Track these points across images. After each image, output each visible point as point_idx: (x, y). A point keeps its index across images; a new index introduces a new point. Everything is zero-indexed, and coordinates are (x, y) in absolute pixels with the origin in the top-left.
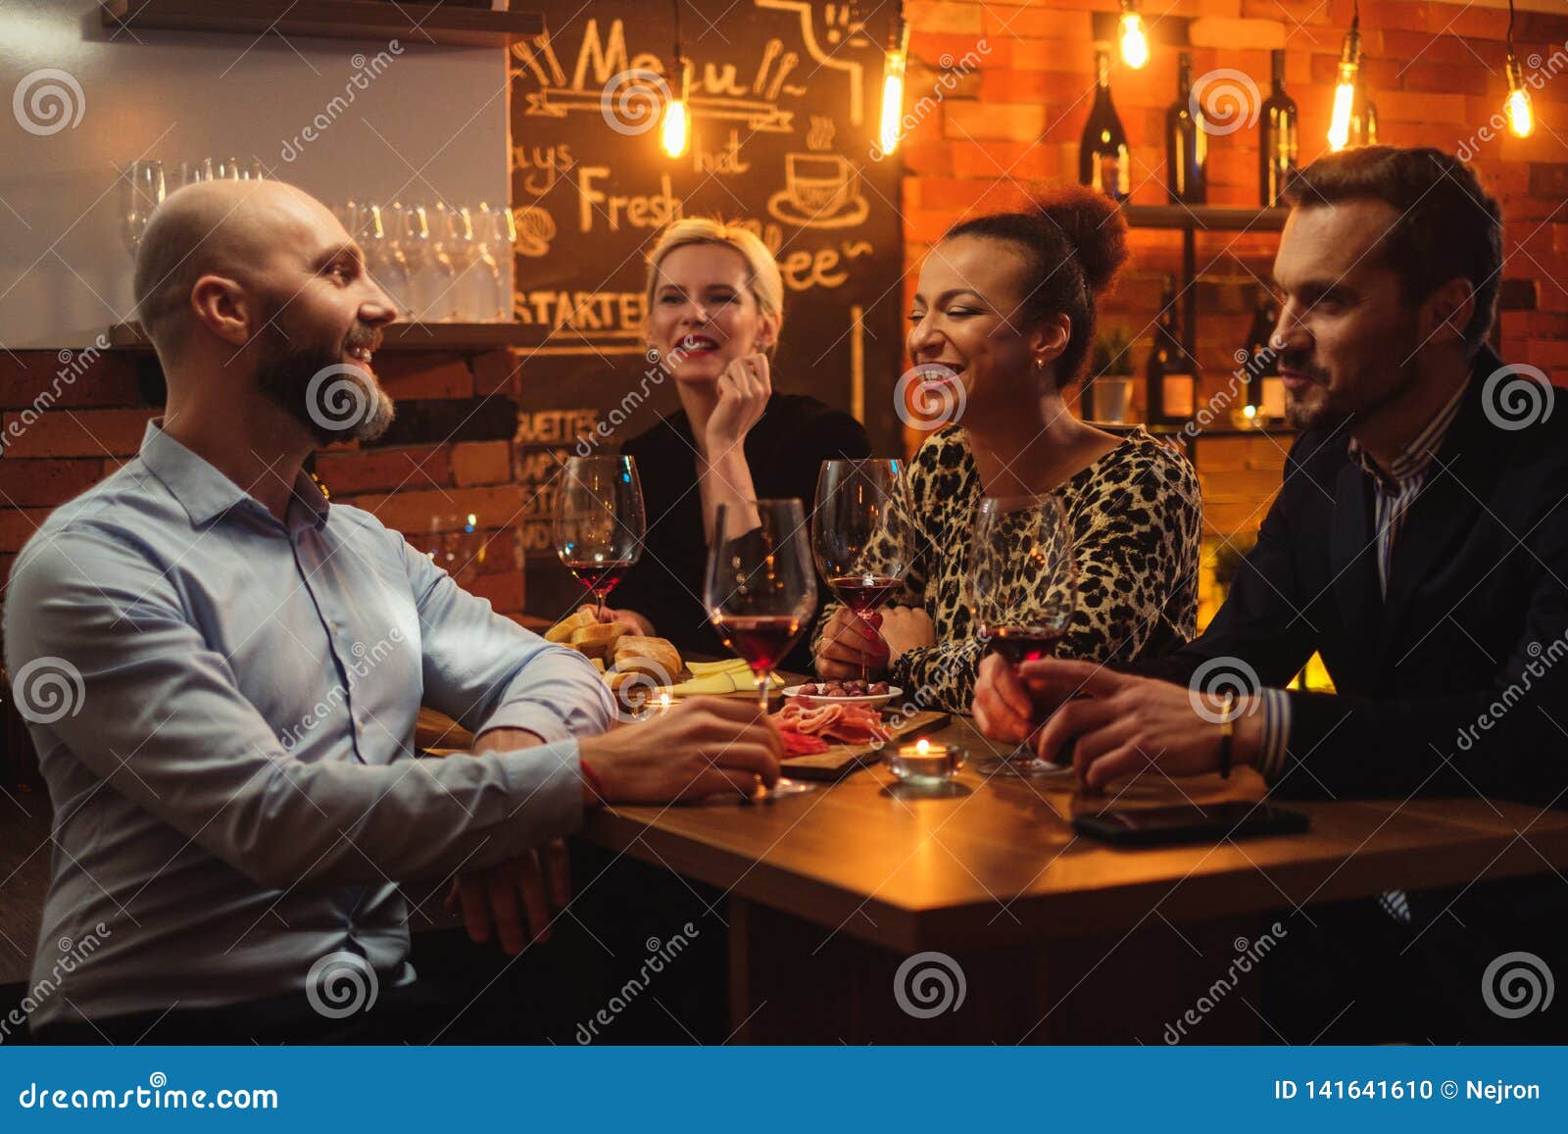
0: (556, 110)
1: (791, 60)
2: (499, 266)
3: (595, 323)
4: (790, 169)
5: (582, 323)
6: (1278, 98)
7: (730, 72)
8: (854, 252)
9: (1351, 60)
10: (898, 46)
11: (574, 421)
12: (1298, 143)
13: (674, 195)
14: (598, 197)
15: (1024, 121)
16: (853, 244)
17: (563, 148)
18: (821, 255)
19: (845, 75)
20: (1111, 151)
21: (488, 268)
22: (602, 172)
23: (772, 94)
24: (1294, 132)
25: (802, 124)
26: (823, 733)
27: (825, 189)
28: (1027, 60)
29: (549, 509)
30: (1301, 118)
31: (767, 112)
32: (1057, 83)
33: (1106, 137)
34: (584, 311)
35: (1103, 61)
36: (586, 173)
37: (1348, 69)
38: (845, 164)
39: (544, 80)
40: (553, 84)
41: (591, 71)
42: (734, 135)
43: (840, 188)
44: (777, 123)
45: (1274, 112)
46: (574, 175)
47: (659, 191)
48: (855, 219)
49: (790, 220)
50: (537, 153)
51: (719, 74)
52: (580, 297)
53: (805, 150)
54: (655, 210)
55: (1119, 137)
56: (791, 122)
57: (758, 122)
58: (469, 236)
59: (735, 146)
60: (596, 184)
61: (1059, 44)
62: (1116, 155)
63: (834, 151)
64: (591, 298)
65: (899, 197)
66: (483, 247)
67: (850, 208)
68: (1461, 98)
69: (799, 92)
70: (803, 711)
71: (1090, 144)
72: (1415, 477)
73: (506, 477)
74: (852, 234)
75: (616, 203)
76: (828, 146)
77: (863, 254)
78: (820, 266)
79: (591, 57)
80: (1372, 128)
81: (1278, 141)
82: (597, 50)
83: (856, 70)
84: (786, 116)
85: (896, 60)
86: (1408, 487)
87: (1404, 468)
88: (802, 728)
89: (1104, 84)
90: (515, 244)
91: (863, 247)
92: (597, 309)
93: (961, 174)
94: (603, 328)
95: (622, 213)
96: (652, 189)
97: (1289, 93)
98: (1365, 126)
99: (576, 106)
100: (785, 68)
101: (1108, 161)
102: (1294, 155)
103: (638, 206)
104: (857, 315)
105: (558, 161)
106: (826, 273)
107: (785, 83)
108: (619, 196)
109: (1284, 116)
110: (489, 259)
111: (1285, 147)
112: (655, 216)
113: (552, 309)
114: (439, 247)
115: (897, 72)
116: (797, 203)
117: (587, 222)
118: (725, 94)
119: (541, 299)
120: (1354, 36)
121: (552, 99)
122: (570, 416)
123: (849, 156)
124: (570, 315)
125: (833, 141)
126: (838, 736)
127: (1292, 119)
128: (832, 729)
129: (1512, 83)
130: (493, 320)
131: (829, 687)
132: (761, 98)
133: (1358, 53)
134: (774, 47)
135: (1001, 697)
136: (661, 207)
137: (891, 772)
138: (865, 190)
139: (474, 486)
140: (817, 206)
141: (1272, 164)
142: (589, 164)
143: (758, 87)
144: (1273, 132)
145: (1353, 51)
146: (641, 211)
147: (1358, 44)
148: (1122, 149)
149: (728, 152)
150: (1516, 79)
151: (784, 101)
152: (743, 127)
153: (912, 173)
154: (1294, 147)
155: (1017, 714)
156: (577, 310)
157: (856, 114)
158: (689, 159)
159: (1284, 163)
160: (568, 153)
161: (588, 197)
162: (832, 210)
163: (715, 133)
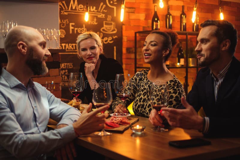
0: (66, 13)
1: (104, 6)
2: (57, 39)
3: (72, 49)
4: (104, 24)
5: (70, 49)
6: (183, 13)
7: (95, 8)
8: (114, 37)
9: (196, 7)
10: (123, 4)
11: (69, 65)
12: (187, 21)
13: (85, 28)
14: (73, 28)
15: (142, 16)
16: (114, 36)
17: (67, 20)
18: (109, 38)
19: (113, 9)
20: (157, 21)
21: (56, 40)
22: (73, 24)
23: (101, 12)
24: (186, 19)
25: (106, 17)
26: (118, 123)
27: (110, 27)
28: (143, 7)
29: (64, 79)
30: (187, 17)
31: (100, 14)
32: (147, 11)
33: (156, 19)
34: (70, 47)
35: (156, 7)
36: (71, 24)
37: (195, 9)
38: (113, 23)
39: (64, 9)
40: (65, 9)
41: (72, 7)
42: (95, 18)
43: (112, 27)
44: (102, 16)
45: (182, 16)
46: (69, 24)
47: (83, 27)
48: (115, 32)
49: (104, 32)
50: (63, 21)
51: (93, 8)
52: (70, 44)
53: (107, 21)
54: (82, 30)
55: (158, 19)
56: (105, 16)
57: (99, 16)
58: (52, 34)
59: (95, 20)
60: (72, 26)
61: (148, 4)
62: (158, 22)
63: (111, 21)
64: (72, 45)
65: (122, 28)
66: (55, 36)
67: (114, 30)
68: (210, 14)
69: (106, 11)
70: (115, 119)
71: (153, 20)
72: (221, 78)
73: (58, 75)
74: (114, 35)
75: (76, 29)
76: (111, 20)
77: (116, 38)
78: (109, 40)
79: (72, 5)
80: (198, 18)
81: (183, 20)
82: (73, 4)
83: (115, 8)
84: (104, 15)
85: (123, 6)
86: (220, 80)
87: (220, 76)
88: (115, 122)
89: (156, 10)
90: (60, 36)
91: (116, 37)
92: (73, 46)
93: (132, 25)
94: (74, 50)
95: (77, 31)
96: (82, 27)
97: (185, 13)
98: (197, 18)
99: (69, 13)
100: (103, 7)
101: (156, 23)
102: (186, 23)
103: (79, 30)
104: (115, 48)
105: (66, 22)
106: (110, 41)
107: (104, 9)
108: (76, 28)
109: (184, 16)
110: (56, 38)
111: (184, 21)
112: (82, 31)
113: (65, 46)
114: (47, 36)
115: (123, 8)
116: (105, 29)
117: (71, 32)
118: (94, 11)
119: (63, 45)
120: (196, 3)
121: (65, 12)
122: (68, 64)
123: (114, 22)
124: (68, 47)
125: (111, 19)
126: (121, 124)
127: (186, 17)
128: (121, 123)
129: (221, 12)
130: (56, 49)
131: (118, 114)
132: (100, 12)
133: (197, 6)
134: (102, 4)
135: (157, 119)
136: (83, 30)
137: (132, 131)
138: (116, 28)
139: (53, 76)
140: (108, 30)
141: (182, 24)
142: (72, 22)
143: (99, 10)
144: (182, 19)
145: (196, 6)
146: (80, 30)
147: (197, 5)
148: (159, 21)
149: (94, 21)
150: (221, 11)
151: (103, 13)
152: (97, 17)
153: (124, 25)
154: (186, 21)
155: (160, 122)
156: (69, 47)
157: (115, 15)
158: (88, 22)
159: (184, 24)
160: (68, 21)
161: (71, 28)
162: (111, 31)
163: (92, 18)
